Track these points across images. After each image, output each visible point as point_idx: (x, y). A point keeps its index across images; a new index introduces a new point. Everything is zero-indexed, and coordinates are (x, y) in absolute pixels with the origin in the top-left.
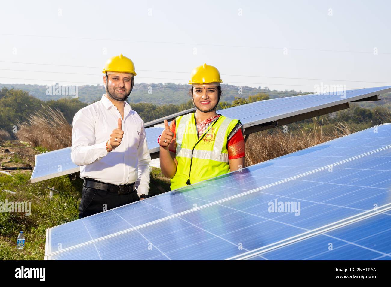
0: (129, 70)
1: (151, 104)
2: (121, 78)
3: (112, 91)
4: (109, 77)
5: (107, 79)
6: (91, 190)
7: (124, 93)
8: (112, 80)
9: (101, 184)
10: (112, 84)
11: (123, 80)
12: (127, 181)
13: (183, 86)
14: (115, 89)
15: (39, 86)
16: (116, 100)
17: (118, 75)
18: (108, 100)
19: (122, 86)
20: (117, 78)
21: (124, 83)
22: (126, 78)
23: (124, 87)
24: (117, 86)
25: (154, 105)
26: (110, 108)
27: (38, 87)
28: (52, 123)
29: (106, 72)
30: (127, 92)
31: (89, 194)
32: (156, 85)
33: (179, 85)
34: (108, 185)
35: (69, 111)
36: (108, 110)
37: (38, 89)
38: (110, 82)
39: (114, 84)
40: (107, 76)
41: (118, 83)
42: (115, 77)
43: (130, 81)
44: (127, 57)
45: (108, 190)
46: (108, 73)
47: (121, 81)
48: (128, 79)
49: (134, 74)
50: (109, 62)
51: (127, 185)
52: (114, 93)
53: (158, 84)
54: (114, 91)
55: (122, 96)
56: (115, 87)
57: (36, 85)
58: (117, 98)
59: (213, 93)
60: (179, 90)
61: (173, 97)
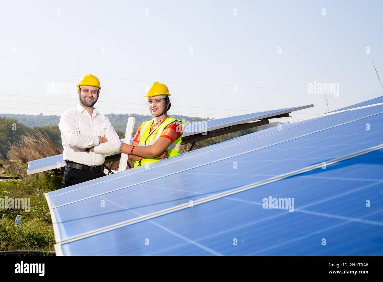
0: (95, 84)
1: (119, 131)
2: (90, 90)
3: (83, 99)
4: (82, 90)
5: (80, 91)
6: (70, 169)
7: (92, 101)
8: (83, 92)
9: (78, 165)
10: (83, 95)
11: (91, 92)
12: (96, 163)
13: (145, 116)
14: (85, 97)
15: (26, 115)
16: (86, 106)
17: (88, 88)
18: (81, 106)
19: (90, 96)
20: (86, 91)
21: (92, 94)
22: (94, 90)
23: (92, 97)
24: (87, 96)
25: (121, 131)
26: (83, 112)
27: (26, 117)
28: (39, 142)
29: (80, 86)
30: (95, 100)
31: (69, 172)
32: (123, 115)
33: (142, 115)
34: (82, 166)
35: (51, 136)
36: (81, 113)
37: (26, 118)
38: (82, 93)
39: (84, 95)
40: (80, 89)
41: (87, 94)
42: (86, 90)
43: (97, 93)
44: (95, 76)
45: (82, 169)
46: (81, 87)
47: (90, 93)
48: (95, 91)
49: (100, 88)
50: (82, 79)
51: (96, 166)
52: (85, 101)
53: (125, 115)
54: (85, 99)
55: (90, 104)
56: (85, 96)
57: (24, 115)
58: (87, 105)
59: (160, 103)
60: (142, 120)
61: (137, 126)
